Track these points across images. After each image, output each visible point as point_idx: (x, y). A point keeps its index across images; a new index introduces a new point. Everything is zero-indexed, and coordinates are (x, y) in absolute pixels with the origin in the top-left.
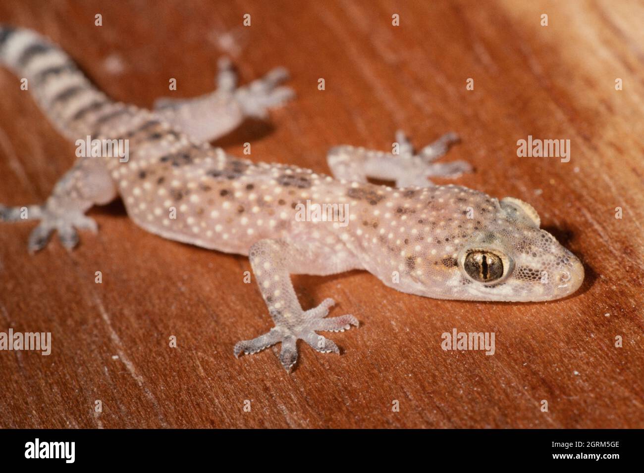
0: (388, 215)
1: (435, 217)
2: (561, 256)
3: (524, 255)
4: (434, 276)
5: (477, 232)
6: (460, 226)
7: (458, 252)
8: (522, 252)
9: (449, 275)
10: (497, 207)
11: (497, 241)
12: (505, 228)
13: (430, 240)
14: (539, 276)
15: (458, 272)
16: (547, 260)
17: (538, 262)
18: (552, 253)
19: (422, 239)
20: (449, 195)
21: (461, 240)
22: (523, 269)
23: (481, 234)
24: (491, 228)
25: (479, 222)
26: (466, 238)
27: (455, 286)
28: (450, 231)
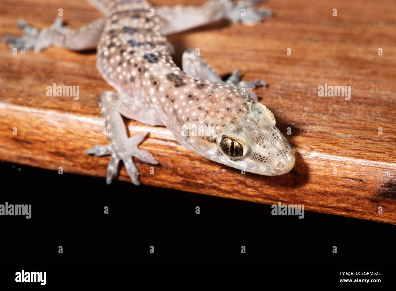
0: (182, 97)
1: (209, 107)
2: (281, 150)
3: (258, 146)
4: (201, 145)
5: (232, 125)
6: (222, 118)
7: (217, 135)
8: (257, 143)
9: (210, 147)
10: (249, 109)
11: (243, 133)
12: (250, 126)
13: (202, 122)
14: (265, 160)
15: (216, 147)
16: (272, 152)
17: (266, 152)
18: (276, 147)
19: (197, 120)
20: (223, 93)
21: (221, 128)
22: (256, 154)
23: (234, 127)
24: (241, 123)
25: (235, 118)
26: (224, 127)
27: (212, 155)
28: (215, 120)
